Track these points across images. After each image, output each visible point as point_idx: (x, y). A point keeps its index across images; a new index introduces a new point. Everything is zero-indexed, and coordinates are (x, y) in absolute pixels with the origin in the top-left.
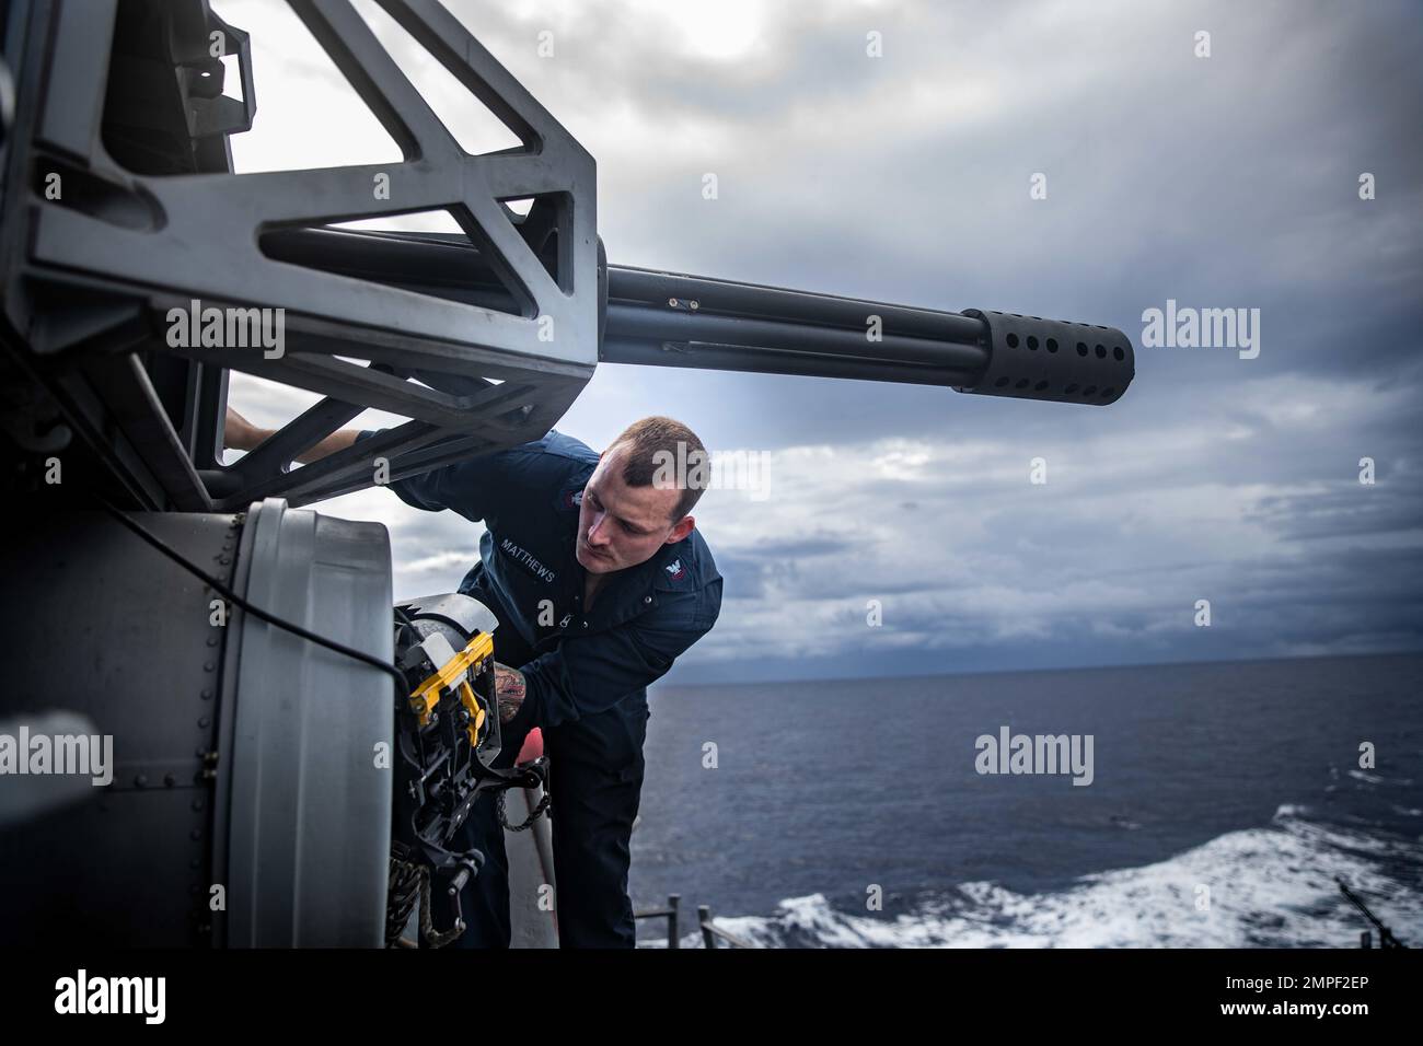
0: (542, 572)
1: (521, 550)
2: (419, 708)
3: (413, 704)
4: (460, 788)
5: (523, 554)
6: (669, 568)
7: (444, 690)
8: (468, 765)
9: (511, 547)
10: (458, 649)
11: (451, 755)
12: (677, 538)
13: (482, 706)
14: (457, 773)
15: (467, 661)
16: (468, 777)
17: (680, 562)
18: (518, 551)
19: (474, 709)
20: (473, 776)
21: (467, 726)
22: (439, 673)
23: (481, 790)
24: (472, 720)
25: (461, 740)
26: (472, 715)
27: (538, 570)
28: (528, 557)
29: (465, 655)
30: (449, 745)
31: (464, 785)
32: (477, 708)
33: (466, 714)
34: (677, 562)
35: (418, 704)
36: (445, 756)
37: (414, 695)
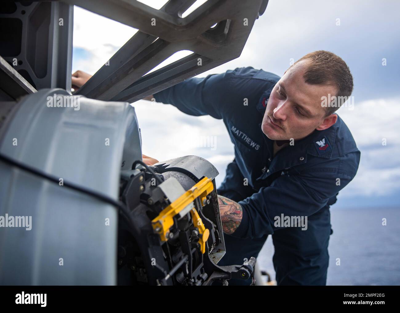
0: (253, 144)
1: (241, 133)
2: (157, 230)
3: (154, 226)
4: (197, 281)
5: (242, 135)
6: (318, 143)
7: (176, 217)
8: (202, 264)
9: (236, 130)
10: (187, 188)
11: (189, 259)
12: (324, 127)
13: (207, 226)
14: (194, 270)
15: (193, 196)
16: (202, 273)
17: (325, 140)
18: (239, 133)
19: (201, 228)
20: (206, 272)
21: (198, 240)
22: (172, 205)
23: (212, 279)
24: (201, 236)
25: (195, 249)
26: (201, 233)
27: (250, 143)
28: (245, 137)
29: (191, 192)
30: (186, 253)
31: (199, 278)
32: (204, 228)
33: (196, 232)
34: (324, 140)
35: (157, 227)
36: (184, 260)
37: (155, 221)
